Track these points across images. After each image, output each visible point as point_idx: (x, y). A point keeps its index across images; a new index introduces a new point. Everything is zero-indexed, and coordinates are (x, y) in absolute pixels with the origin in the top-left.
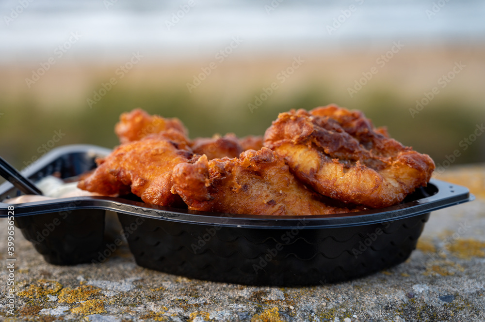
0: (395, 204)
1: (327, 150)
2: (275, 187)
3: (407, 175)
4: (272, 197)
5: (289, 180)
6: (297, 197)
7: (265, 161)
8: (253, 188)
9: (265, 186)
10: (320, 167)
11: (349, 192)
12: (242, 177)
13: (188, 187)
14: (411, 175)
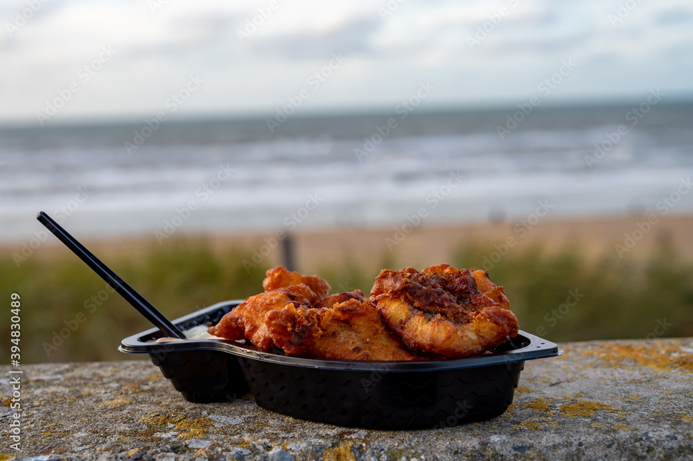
0: (472, 355)
1: (416, 304)
2: (362, 335)
3: (488, 329)
4: (358, 344)
5: (377, 330)
6: (383, 345)
7: (351, 311)
8: (341, 335)
9: (354, 335)
10: (408, 318)
11: (424, 341)
12: (330, 325)
13: (274, 330)
14: (492, 329)
